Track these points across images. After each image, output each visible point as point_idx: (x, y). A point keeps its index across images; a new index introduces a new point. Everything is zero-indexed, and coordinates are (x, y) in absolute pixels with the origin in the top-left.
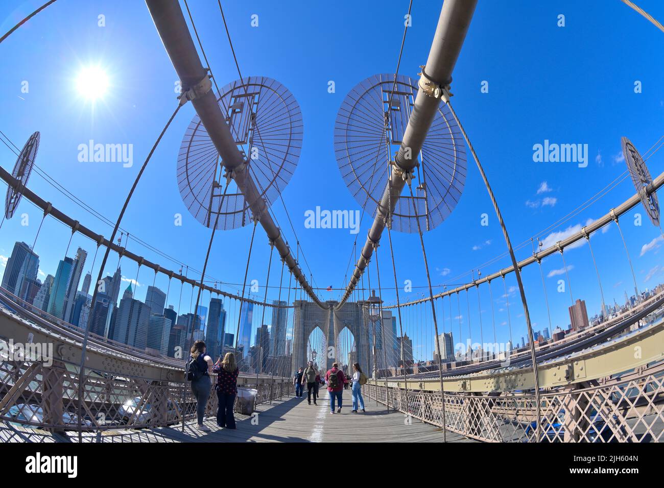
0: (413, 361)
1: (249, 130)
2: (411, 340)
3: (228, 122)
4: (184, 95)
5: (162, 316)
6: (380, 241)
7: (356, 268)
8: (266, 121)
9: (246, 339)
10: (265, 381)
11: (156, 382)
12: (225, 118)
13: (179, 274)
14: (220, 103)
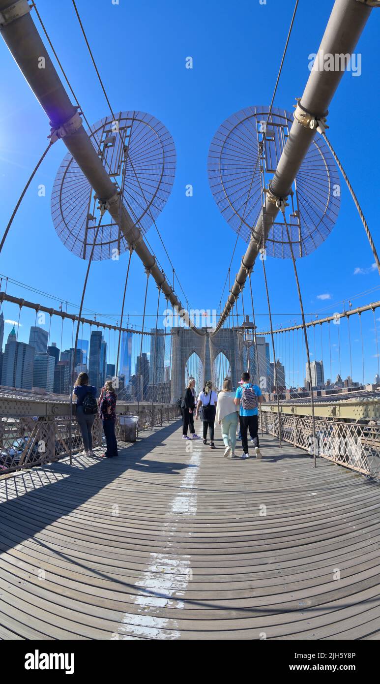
0: (285, 387)
1: (122, 162)
2: (283, 367)
3: (100, 157)
4: (55, 133)
5: (46, 354)
6: (254, 267)
7: (231, 294)
8: (140, 152)
9: (127, 369)
10: (146, 407)
11: (43, 418)
12: (97, 152)
13: (59, 310)
14: (92, 139)
